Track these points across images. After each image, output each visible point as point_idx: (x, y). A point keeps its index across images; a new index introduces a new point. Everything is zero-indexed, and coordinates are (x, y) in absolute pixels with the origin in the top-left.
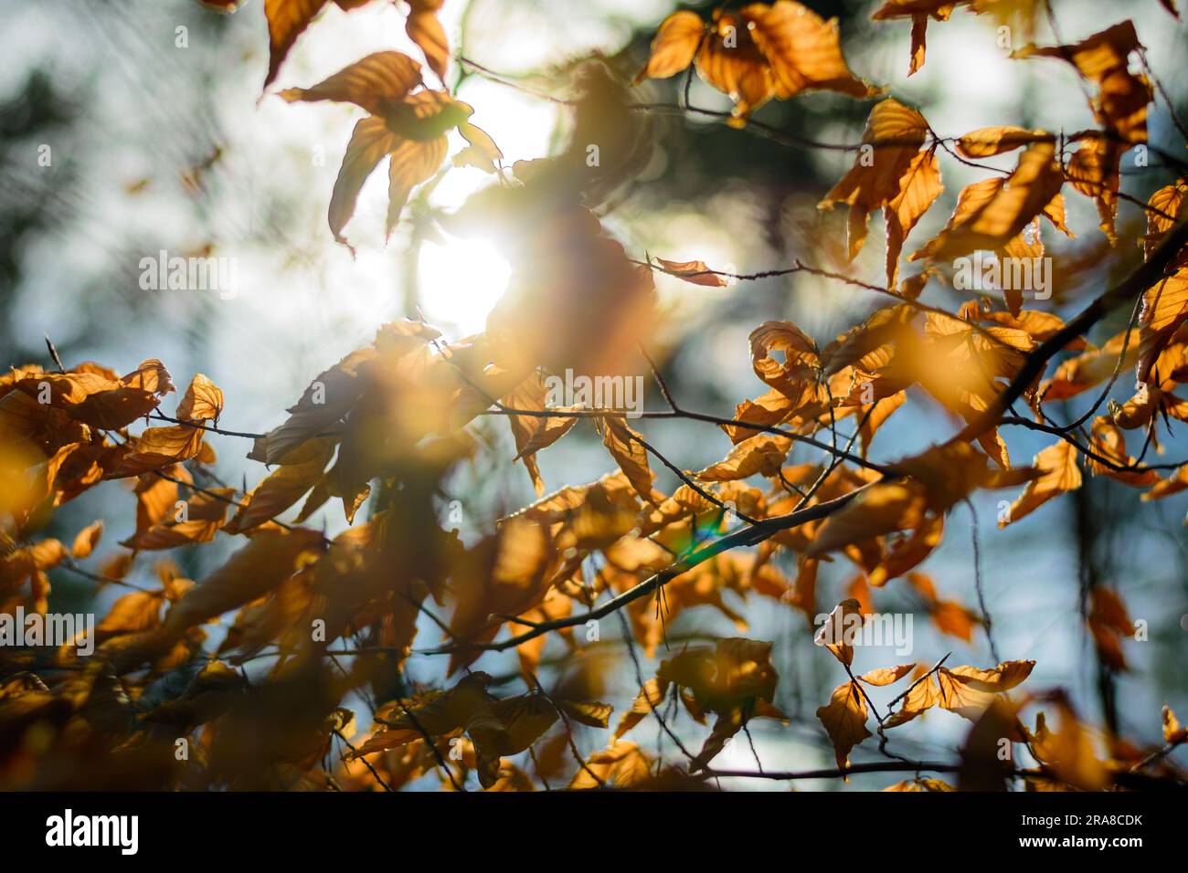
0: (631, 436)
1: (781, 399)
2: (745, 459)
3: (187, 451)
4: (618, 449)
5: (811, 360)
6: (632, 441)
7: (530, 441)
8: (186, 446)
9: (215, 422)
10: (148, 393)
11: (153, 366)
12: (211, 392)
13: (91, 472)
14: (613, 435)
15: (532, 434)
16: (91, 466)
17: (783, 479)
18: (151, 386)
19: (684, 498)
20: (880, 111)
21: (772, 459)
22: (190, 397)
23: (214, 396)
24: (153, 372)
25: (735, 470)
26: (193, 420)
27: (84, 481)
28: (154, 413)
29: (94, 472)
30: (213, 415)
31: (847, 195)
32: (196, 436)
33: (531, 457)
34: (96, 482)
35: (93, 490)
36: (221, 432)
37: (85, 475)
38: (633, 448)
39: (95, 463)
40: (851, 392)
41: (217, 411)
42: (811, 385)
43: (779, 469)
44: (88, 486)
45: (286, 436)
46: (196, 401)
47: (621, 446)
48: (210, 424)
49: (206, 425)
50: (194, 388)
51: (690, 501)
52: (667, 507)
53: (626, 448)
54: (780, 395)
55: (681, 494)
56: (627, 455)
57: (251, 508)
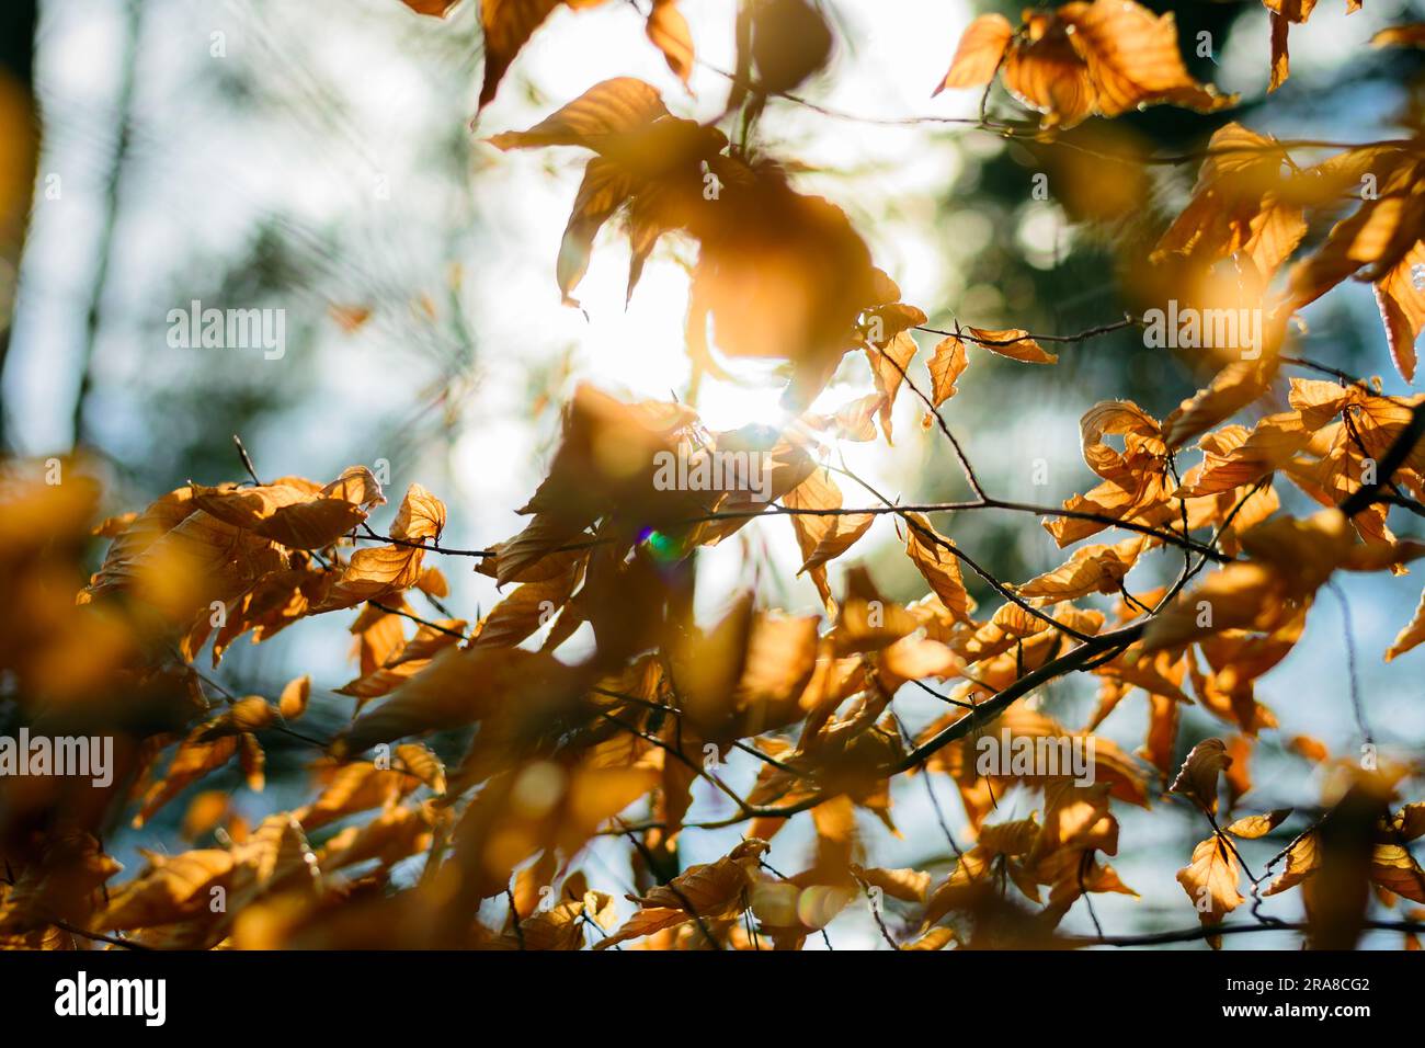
0: (937, 541)
1: (1118, 493)
2: (1079, 571)
3: (405, 577)
4: (923, 559)
5: (1158, 449)
6: (939, 547)
7: (816, 551)
8: (404, 570)
9: (437, 540)
10: (352, 505)
11: (358, 474)
12: (431, 505)
13: (294, 602)
14: (917, 541)
15: (818, 541)
16: (292, 596)
17: (1125, 594)
18: (356, 496)
19: (1005, 620)
20: (1221, 139)
21: (1111, 568)
22: (406, 512)
23: (434, 509)
24: (358, 481)
25: (1067, 583)
26: (410, 539)
27: (287, 613)
28: (361, 530)
29: (298, 603)
30: (433, 533)
31: (1182, 243)
32: (414, 558)
33: (821, 572)
34: (302, 615)
35: (297, 623)
36: (443, 551)
37: (287, 606)
38: (942, 557)
39: (298, 591)
40: (1201, 480)
41: (439, 527)
42: (1157, 478)
43: (1120, 582)
44: (292, 619)
45: (519, 551)
46: (413, 518)
47: (927, 554)
48: (430, 542)
49: (426, 544)
50: (410, 501)
51: (1013, 625)
52: (986, 633)
53: (933, 556)
54: (1118, 489)
55: (1002, 614)
56: (935, 565)
57: (483, 638)
